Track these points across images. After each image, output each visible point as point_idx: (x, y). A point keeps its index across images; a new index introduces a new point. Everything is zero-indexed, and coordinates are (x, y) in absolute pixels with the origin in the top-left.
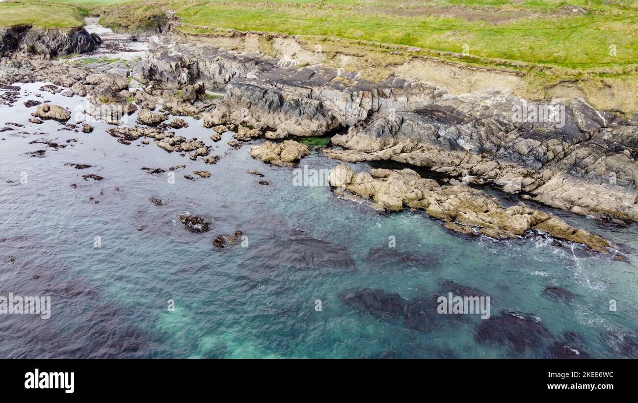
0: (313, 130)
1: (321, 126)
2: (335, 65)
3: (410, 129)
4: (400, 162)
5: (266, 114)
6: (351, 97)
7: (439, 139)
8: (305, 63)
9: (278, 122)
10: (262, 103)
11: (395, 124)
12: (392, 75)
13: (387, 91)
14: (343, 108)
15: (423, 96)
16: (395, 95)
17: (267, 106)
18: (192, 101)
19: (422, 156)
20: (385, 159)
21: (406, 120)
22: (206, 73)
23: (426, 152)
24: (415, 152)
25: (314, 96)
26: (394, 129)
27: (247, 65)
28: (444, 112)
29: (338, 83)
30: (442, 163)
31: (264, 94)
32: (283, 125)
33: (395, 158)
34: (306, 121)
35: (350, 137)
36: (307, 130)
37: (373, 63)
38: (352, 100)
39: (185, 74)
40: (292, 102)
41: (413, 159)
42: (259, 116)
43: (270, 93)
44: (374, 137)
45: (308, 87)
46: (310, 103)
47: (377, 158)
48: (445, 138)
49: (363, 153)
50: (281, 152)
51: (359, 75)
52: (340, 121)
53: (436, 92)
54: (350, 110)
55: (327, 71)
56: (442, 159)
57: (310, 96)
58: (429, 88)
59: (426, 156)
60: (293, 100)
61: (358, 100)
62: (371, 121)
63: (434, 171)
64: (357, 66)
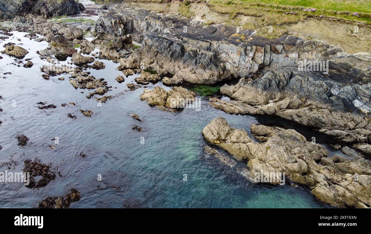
0: (205, 79)
1: (213, 75)
2: (235, 24)
3: (299, 85)
4: (284, 119)
5: (168, 61)
6: (245, 52)
7: (332, 98)
8: (211, 22)
9: (177, 69)
10: (166, 52)
11: (283, 78)
12: (286, 33)
13: (279, 47)
14: (236, 61)
15: (315, 53)
16: (286, 52)
17: (170, 55)
18: (119, 49)
19: (309, 114)
20: (269, 113)
21: (295, 75)
22: (137, 29)
23: (315, 111)
24: (301, 110)
25: (212, 48)
26: (281, 83)
27: (166, 23)
28: (339, 70)
29: (235, 38)
30: (333, 125)
31: (169, 45)
32: (180, 73)
33: (279, 113)
34: (200, 70)
35: (237, 88)
36: (200, 78)
37: (269, 22)
38: (246, 54)
39: (121, 29)
40: (191, 52)
41: (299, 116)
42: (162, 64)
43: (175, 45)
44: (260, 90)
45: (208, 41)
46: (205, 54)
47: (260, 112)
48: (338, 98)
49: (247, 105)
50: (167, 97)
51: (255, 33)
52: (232, 72)
53: (329, 50)
54: (243, 63)
55: (227, 28)
56: (333, 120)
57: (209, 49)
58: (322, 46)
59: (314, 115)
60: (192, 51)
61: (251, 55)
62: (262, 74)
63: (323, 133)
64: (255, 25)
